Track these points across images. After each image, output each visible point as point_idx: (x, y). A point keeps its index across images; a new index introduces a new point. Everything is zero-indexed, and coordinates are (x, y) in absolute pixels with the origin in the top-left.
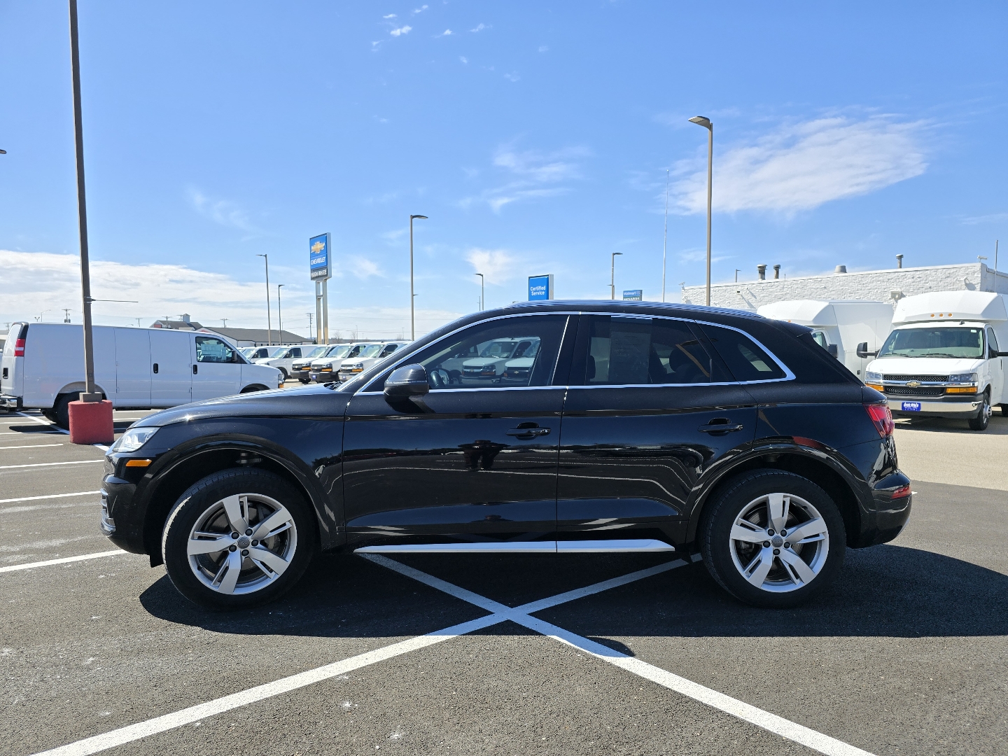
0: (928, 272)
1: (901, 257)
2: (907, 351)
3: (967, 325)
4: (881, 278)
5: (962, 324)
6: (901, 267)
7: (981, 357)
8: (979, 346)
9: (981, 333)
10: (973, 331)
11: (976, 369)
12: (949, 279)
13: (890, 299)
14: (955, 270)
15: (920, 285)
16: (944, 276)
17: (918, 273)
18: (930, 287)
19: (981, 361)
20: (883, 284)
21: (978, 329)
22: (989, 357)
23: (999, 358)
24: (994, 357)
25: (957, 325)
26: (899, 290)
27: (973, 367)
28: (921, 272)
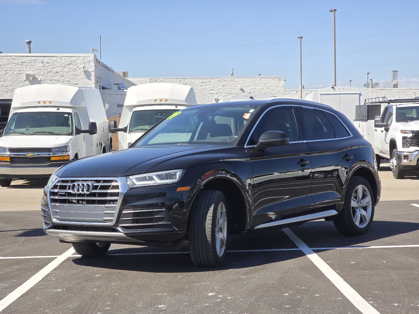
0: (55, 58)
1: (29, 43)
2: (23, 130)
3: (62, 110)
4: (15, 61)
5: (58, 109)
6: (30, 52)
7: (71, 134)
8: (69, 126)
9: (70, 116)
10: (65, 115)
11: (68, 142)
12: (71, 66)
13: (25, 81)
14: (75, 58)
15: (49, 70)
16: (67, 63)
17: (47, 58)
18: (57, 72)
19: (71, 137)
20: (17, 66)
21: (69, 114)
22: (76, 134)
23: (82, 134)
24: (79, 134)
25: (54, 110)
26: (31, 73)
27: (67, 142)
28: (49, 58)
